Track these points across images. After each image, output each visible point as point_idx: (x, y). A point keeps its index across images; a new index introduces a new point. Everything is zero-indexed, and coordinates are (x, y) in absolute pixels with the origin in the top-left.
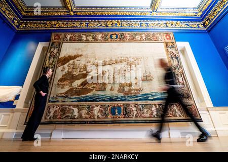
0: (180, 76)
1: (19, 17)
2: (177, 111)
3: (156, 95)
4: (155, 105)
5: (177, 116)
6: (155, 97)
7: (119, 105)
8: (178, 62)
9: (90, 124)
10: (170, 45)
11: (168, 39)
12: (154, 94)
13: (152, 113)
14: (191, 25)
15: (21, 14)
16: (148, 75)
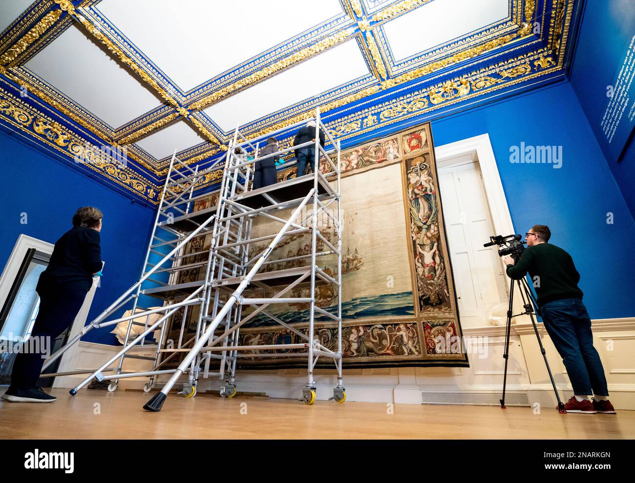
0: (427, 248)
1: (153, 181)
2: (405, 339)
3: (363, 303)
4: (357, 328)
5: (403, 353)
6: (359, 310)
7: (288, 331)
8: (430, 209)
9: (242, 369)
10: (418, 163)
11: (413, 148)
12: (358, 302)
13: (350, 346)
14: (505, 74)
15: (155, 175)
16: (351, 257)
